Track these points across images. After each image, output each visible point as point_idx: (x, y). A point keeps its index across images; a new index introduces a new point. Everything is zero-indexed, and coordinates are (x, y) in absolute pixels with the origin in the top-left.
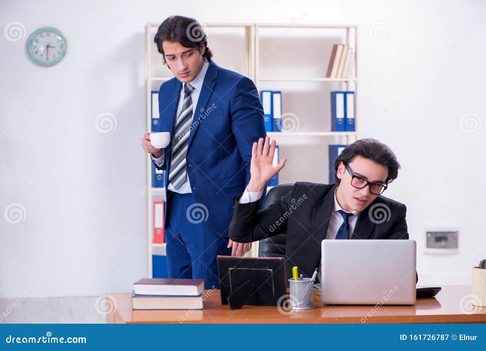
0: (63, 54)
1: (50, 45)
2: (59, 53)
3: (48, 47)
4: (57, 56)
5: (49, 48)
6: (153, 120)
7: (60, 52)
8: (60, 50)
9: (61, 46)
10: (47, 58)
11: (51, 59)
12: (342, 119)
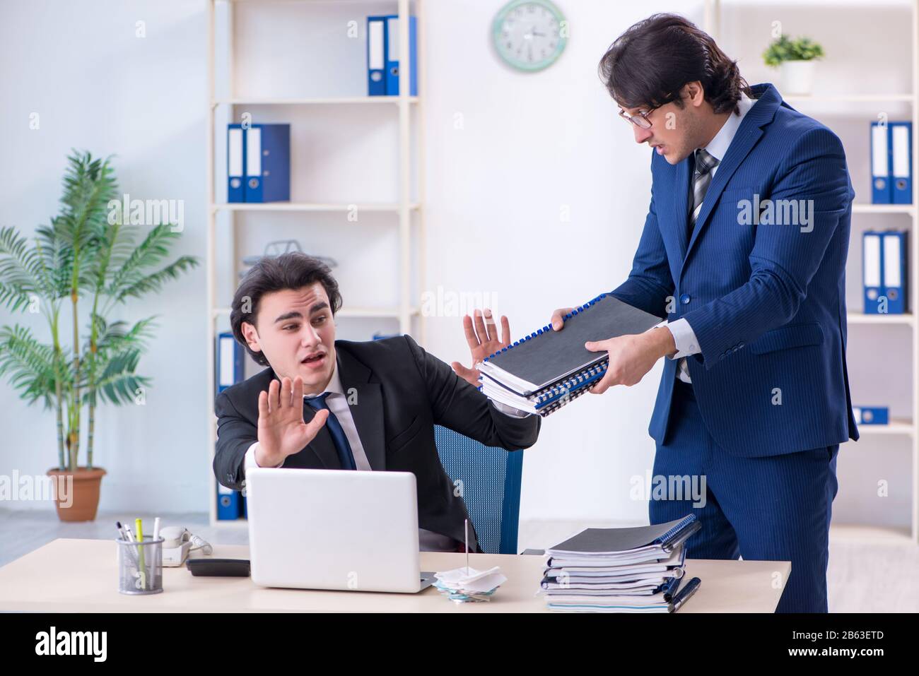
0: (561, 49)
1: (535, 31)
2: (552, 46)
4: (549, 52)
8: (555, 40)
9: (556, 33)
10: (530, 58)
11: (537, 60)
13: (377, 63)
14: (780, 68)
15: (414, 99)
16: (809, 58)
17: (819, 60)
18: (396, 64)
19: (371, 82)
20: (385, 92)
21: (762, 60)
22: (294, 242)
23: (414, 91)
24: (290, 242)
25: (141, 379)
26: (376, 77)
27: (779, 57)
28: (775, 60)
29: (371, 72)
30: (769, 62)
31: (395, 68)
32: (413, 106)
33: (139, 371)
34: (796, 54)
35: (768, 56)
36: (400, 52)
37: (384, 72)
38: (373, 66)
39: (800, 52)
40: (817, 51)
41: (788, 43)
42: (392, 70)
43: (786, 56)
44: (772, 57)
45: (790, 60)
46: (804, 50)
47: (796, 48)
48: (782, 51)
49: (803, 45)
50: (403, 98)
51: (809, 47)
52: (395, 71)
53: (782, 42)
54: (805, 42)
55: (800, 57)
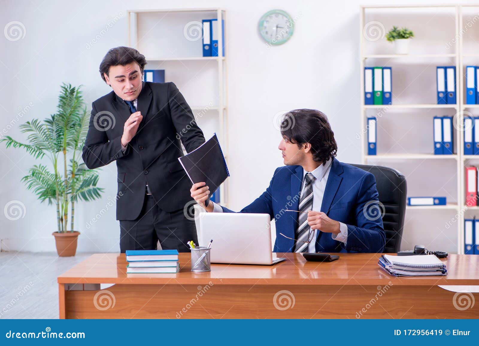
0: (291, 34)
1: (279, 26)
3: (277, 27)
5: (278, 29)
6: (366, 93)
7: (288, 32)
13: (207, 41)
14: (393, 42)
15: (223, 58)
16: (407, 38)
17: (411, 38)
18: (216, 42)
19: (204, 50)
20: (211, 55)
21: (386, 38)
23: (224, 55)
25: (99, 189)
26: (207, 48)
27: (394, 37)
28: (392, 38)
29: (204, 46)
30: (389, 39)
31: (216, 44)
32: (223, 60)
33: (98, 185)
34: (402, 36)
35: (389, 37)
36: (218, 36)
37: (210, 46)
38: (205, 43)
39: (403, 35)
40: (411, 34)
41: (398, 31)
42: (214, 45)
43: (397, 36)
44: (390, 37)
45: (399, 38)
46: (405, 34)
47: (402, 33)
48: (395, 34)
49: (405, 32)
50: (220, 57)
51: (408, 32)
52: (215, 45)
53: (395, 30)
54: (406, 30)
55: (403, 37)
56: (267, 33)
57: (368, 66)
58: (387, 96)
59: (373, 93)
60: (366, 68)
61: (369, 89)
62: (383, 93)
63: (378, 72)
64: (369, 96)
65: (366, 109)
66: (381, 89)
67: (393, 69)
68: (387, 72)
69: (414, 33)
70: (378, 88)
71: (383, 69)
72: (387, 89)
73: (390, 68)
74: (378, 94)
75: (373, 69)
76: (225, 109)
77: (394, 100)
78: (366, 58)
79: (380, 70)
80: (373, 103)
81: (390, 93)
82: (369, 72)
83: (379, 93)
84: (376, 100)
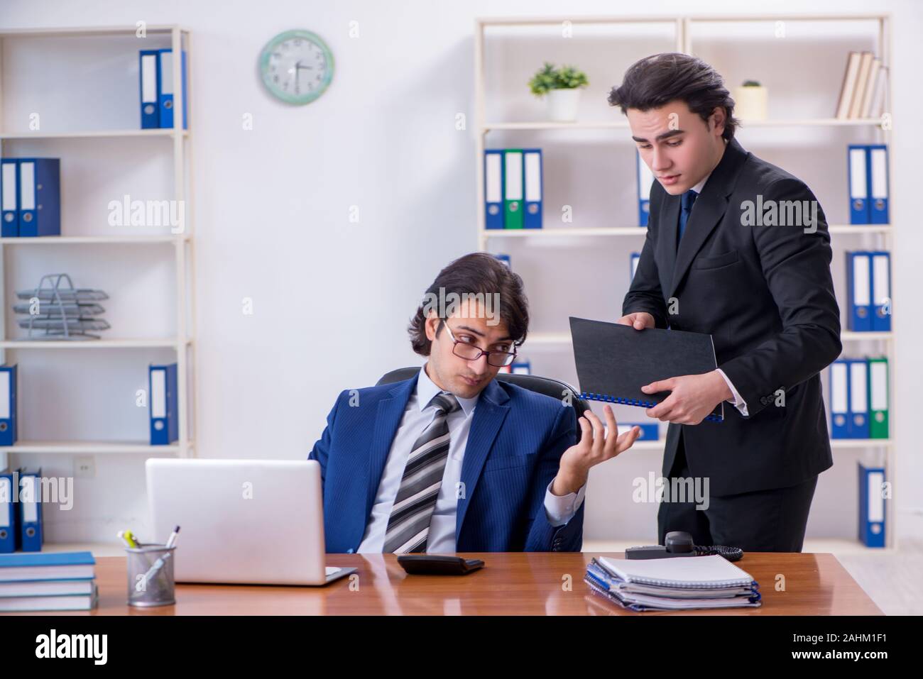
0: (328, 81)
1: (302, 64)
2: (318, 78)
3: (298, 67)
4: (316, 84)
5: (300, 70)
6: (488, 205)
7: (322, 77)
8: (322, 73)
9: (324, 66)
10: (297, 90)
11: (304, 90)
12: (863, 200)
13: (150, 96)
14: (545, 96)
15: (185, 132)
16: (574, 87)
17: (583, 88)
18: (170, 97)
19: (144, 116)
20: (158, 125)
21: (529, 89)
22: (65, 275)
23: (185, 126)
24: (60, 276)
26: (150, 110)
27: (546, 86)
28: (541, 89)
29: (144, 105)
30: (536, 91)
31: (170, 101)
32: (185, 137)
34: (563, 82)
35: (535, 85)
36: (172, 85)
37: (157, 105)
38: (146, 100)
39: (566, 80)
40: (582, 79)
41: (554, 72)
42: (165, 103)
43: (553, 84)
44: (539, 86)
45: (556, 88)
46: (570, 78)
47: (563, 77)
48: (548, 80)
49: (569, 74)
50: (177, 131)
51: (576, 75)
52: (168, 105)
53: (548, 71)
54: (571, 71)
55: (565, 85)
56: (276, 79)
57: (490, 147)
58: (533, 209)
59: (503, 204)
60: (487, 152)
61: (495, 196)
62: (524, 203)
63: (513, 160)
64: (494, 210)
65: (489, 238)
66: (518, 196)
67: (545, 152)
68: (532, 160)
69: (589, 78)
70: (514, 193)
71: (524, 152)
72: (533, 195)
73: (538, 151)
74: (514, 207)
75: (503, 153)
76: (187, 241)
77: (546, 220)
78: (488, 131)
79: (518, 156)
80: (503, 226)
81: (540, 204)
82: (494, 160)
83: (516, 204)
84: (509, 220)
